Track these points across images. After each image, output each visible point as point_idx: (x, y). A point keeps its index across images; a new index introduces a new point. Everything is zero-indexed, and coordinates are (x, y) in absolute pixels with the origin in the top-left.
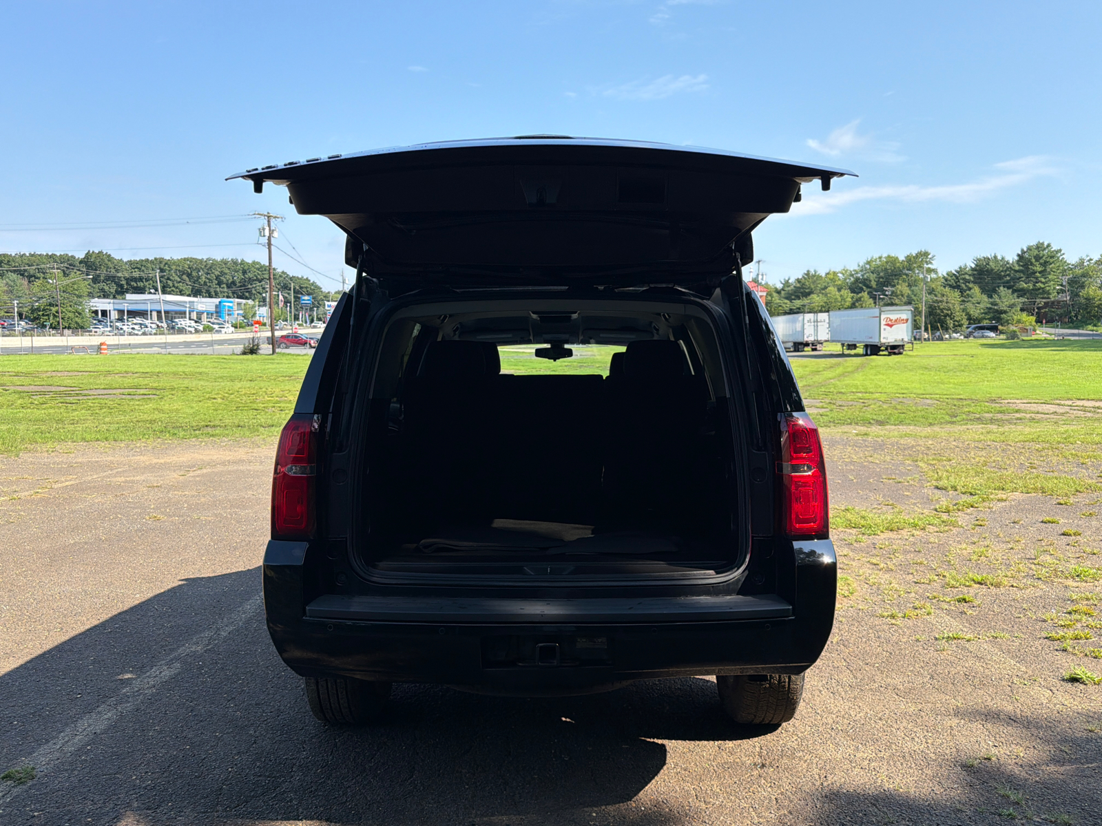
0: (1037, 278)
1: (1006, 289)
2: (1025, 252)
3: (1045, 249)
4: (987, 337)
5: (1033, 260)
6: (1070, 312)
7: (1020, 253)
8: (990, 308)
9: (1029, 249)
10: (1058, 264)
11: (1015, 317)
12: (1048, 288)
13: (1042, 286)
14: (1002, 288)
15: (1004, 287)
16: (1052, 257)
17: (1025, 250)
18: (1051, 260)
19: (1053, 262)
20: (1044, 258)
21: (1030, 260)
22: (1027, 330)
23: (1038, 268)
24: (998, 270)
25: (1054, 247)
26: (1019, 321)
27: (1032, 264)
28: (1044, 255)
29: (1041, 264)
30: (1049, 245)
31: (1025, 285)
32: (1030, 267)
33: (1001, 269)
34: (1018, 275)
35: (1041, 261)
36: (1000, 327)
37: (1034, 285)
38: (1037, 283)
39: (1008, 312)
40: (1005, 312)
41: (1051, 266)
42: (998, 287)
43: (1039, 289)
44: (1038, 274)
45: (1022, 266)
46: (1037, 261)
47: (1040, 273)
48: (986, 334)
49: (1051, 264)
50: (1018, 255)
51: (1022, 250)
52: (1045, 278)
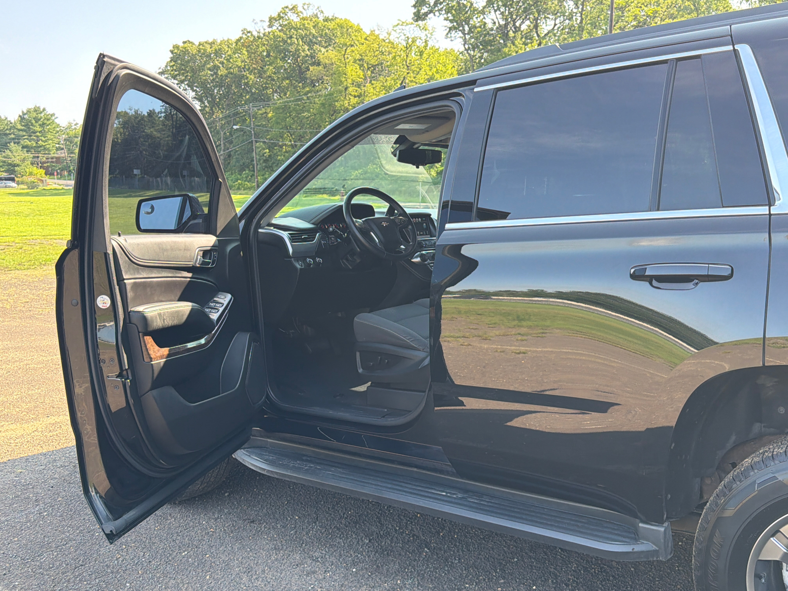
0: (37, 137)
1: (16, 145)
2: (25, 114)
3: (41, 113)
4: (9, 187)
5: (33, 121)
6: (70, 167)
7: (21, 114)
8: (4, 162)
9: (29, 111)
10: (54, 126)
11: (27, 170)
12: (48, 146)
13: (44, 144)
14: (12, 144)
15: (15, 143)
16: (48, 120)
17: (25, 112)
18: (48, 122)
19: (49, 124)
20: (42, 120)
21: (30, 121)
22: (43, 180)
23: (38, 129)
24: (4, 128)
25: (49, 111)
26: (31, 174)
27: (32, 125)
28: (41, 118)
29: (40, 125)
30: (44, 110)
31: (29, 143)
32: (31, 127)
33: (6, 128)
34: (21, 133)
35: (40, 122)
36: (16, 179)
37: (37, 143)
38: (38, 141)
39: (20, 166)
40: (18, 165)
41: (48, 127)
42: (9, 143)
43: (41, 147)
44: (38, 134)
45: (23, 126)
46: (36, 122)
47: (39, 132)
48: (8, 184)
49: (48, 125)
50: (20, 116)
51: (23, 112)
52: (45, 137)
